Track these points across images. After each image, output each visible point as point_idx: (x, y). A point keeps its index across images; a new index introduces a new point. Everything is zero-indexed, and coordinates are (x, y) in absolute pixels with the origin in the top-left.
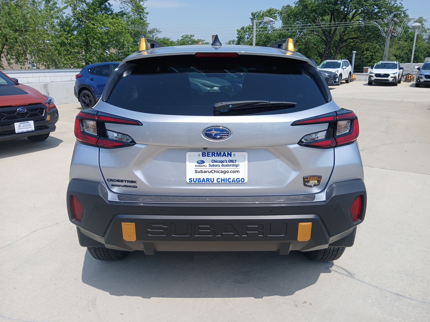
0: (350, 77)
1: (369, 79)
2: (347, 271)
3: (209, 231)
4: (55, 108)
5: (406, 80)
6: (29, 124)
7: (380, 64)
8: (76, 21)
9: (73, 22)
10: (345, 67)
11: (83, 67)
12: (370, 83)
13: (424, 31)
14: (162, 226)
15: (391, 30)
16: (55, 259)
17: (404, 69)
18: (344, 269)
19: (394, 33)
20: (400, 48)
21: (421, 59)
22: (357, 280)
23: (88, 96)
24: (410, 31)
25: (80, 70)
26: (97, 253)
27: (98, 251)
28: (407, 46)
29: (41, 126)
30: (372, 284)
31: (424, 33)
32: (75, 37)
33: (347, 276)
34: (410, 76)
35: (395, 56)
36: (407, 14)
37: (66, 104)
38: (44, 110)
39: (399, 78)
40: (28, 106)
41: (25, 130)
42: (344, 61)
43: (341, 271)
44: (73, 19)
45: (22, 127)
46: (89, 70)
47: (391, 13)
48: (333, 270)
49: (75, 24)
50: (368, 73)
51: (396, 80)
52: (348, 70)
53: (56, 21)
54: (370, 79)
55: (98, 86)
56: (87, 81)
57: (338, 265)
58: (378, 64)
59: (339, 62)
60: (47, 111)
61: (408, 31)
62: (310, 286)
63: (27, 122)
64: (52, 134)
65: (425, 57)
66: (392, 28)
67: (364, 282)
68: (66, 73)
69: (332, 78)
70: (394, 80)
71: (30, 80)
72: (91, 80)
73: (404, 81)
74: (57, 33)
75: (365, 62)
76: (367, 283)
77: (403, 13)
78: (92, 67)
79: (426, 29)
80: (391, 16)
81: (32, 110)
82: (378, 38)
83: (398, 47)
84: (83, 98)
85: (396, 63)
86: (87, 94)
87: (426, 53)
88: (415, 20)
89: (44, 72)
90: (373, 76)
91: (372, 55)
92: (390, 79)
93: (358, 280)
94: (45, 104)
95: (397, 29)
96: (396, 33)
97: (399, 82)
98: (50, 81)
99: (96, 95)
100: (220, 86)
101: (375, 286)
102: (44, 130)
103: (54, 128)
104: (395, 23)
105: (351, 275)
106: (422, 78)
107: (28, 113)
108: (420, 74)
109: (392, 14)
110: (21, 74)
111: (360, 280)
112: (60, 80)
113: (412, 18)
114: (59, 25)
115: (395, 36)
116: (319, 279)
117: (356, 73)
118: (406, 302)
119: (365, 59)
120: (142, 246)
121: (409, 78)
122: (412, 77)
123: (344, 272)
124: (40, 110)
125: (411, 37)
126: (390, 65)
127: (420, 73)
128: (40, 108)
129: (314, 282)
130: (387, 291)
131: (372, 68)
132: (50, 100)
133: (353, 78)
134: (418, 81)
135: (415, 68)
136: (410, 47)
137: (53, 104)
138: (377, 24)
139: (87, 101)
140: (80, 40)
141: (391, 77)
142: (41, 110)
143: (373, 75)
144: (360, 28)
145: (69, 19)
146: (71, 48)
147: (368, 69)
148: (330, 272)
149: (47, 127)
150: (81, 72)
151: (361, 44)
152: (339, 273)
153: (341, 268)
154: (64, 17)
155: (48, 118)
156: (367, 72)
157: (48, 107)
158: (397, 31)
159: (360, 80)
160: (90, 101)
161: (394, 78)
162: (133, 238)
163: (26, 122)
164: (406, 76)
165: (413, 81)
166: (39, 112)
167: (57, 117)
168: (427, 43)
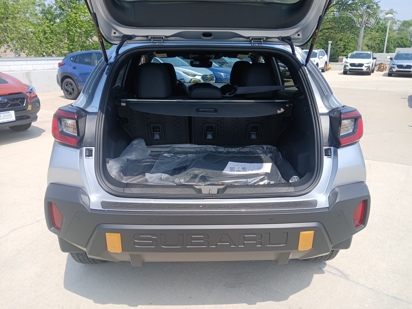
0: (325, 66)
1: (344, 68)
2: (340, 271)
3: (203, 241)
4: (36, 97)
5: (378, 69)
6: (10, 114)
7: (355, 54)
8: (58, 9)
9: (56, 9)
10: (322, 57)
11: (65, 55)
12: (345, 73)
13: (394, 23)
14: (151, 236)
15: (365, 21)
16: (35, 262)
17: (377, 59)
18: (337, 269)
19: (368, 24)
20: (372, 38)
21: (391, 49)
22: (351, 282)
23: (71, 84)
24: (381, 23)
25: (63, 58)
26: (79, 257)
27: (80, 256)
28: (379, 36)
29: (23, 116)
30: (367, 286)
31: (394, 24)
32: (57, 25)
33: (341, 277)
34: (382, 65)
35: (368, 46)
36: (379, 6)
37: (49, 92)
38: (26, 100)
39: (373, 67)
40: (8, 96)
41: (6, 120)
42: (320, 51)
43: (334, 271)
44: (55, 7)
45: (3, 117)
46: (72, 59)
47: (364, 4)
48: (326, 271)
49: (58, 12)
50: (343, 63)
51: (369, 69)
52: (324, 60)
53: (38, 8)
55: (81, 74)
56: (69, 70)
57: (330, 264)
58: (353, 54)
59: (315, 52)
60: (29, 101)
61: (380, 22)
62: (304, 290)
63: (8, 112)
64: (33, 124)
65: (395, 47)
66: (366, 19)
67: (359, 284)
68: (49, 61)
70: (368, 69)
71: (12, 68)
72: (74, 69)
73: (377, 71)
74: (39, 21)
75: (339, 52)
76: (362, 285)
77: (375, 4)
78: (75, 56)
79: (396, 20)
80: (364, 8)
81: (13, 100)
82: (351, 28)
83: (370, 37)
84: (66, 87)
85: (370, 53)
86: (69, 82)
87: (396, 44)
88: (386, 12)
89: (26, 60)
90: (348, 66)
91: (345, 45)
92: (364, 68)
93: (353, 282)
94: (26, 94)
95: (371, 21)
96: (369, 24)
97: (373, 72)
98: (32, 69)
99: (78, 84)
100: (202, 75)
101: (371, 288)
102: (25, 120)
103: (35, 118)
104: (369, 14)
105: (345, 276)
106: (394, 68)
107: (9, 103)
108: (392, 64)
109: (365, 6)
110: (3, 62)
111: (354, 282)
112: (43, 68)
113: (383, 10)
114: (42, 13)
115: (368, 27)
116: (312, 282)
117: (332, 63)
118: (404, 306)
119: (339, 49)
120: (129, 257)
121: (382, 68)
122: (384, 67)
123: (337, 273)
124: (20, 100)
125: (382, 28)
126: (364, 55)
127: (393, 62)
128: (21, 98)
129: (308, 284)
130: (383, 293)
131: (347, 58)
132: (31, 89)
133: (329, 67)
134: (391, 70)
135: (387, 58)
136: (381, 38)
137: (34, 93)
138: (352, 15)
139: (70, 90)
140: (63, 28)
141: (365, 67)
142: (22, 100)
143: (348, 64)
144: (335, 19)
145: (52, 7)
146: (54, 36)
147: (343, 58)
148: (323, 272)
149: (28, 117)
150: (63, 60)
151: (335, 34)
152: (333, 274)
153: (334, 268)
154: (47, 5)
155: (30, 108)
156: (342, 61)
157: (29, 96)
158: (370, 22)
159: (335, 69)
160: (73, 89)
161: (368, 68)
162: (119, 250)
163: (6, 112)
164: (379, 66)
165: (385, 71)
166: (20, 102)
167: (39, 107)
168: (397, 34)
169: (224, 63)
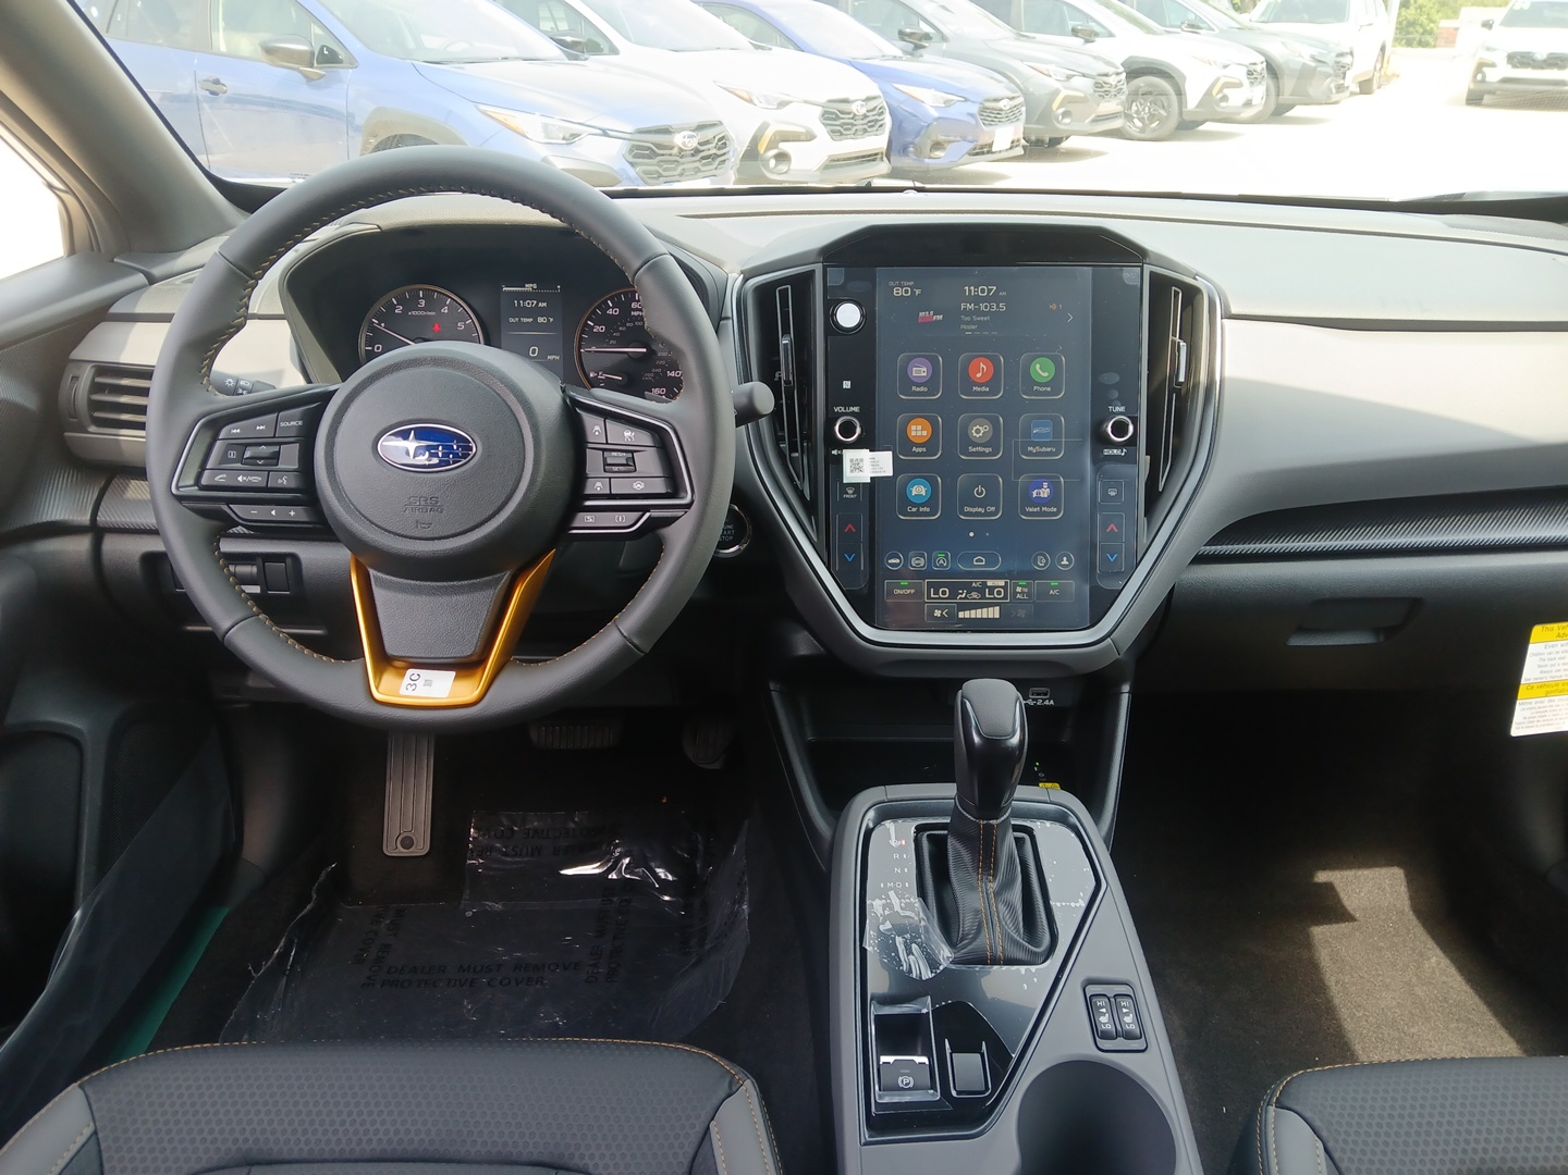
0: (1378, 69)
1: (1475, 76)
12: (1474, 99)
54: (1479, 77)
69: (1330, 70)
90: (1494, 66)
143: (1497, 58)
147: (1457, 29)
156: (1457, 43)
169: (927, 37)
